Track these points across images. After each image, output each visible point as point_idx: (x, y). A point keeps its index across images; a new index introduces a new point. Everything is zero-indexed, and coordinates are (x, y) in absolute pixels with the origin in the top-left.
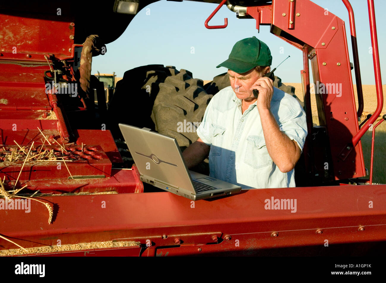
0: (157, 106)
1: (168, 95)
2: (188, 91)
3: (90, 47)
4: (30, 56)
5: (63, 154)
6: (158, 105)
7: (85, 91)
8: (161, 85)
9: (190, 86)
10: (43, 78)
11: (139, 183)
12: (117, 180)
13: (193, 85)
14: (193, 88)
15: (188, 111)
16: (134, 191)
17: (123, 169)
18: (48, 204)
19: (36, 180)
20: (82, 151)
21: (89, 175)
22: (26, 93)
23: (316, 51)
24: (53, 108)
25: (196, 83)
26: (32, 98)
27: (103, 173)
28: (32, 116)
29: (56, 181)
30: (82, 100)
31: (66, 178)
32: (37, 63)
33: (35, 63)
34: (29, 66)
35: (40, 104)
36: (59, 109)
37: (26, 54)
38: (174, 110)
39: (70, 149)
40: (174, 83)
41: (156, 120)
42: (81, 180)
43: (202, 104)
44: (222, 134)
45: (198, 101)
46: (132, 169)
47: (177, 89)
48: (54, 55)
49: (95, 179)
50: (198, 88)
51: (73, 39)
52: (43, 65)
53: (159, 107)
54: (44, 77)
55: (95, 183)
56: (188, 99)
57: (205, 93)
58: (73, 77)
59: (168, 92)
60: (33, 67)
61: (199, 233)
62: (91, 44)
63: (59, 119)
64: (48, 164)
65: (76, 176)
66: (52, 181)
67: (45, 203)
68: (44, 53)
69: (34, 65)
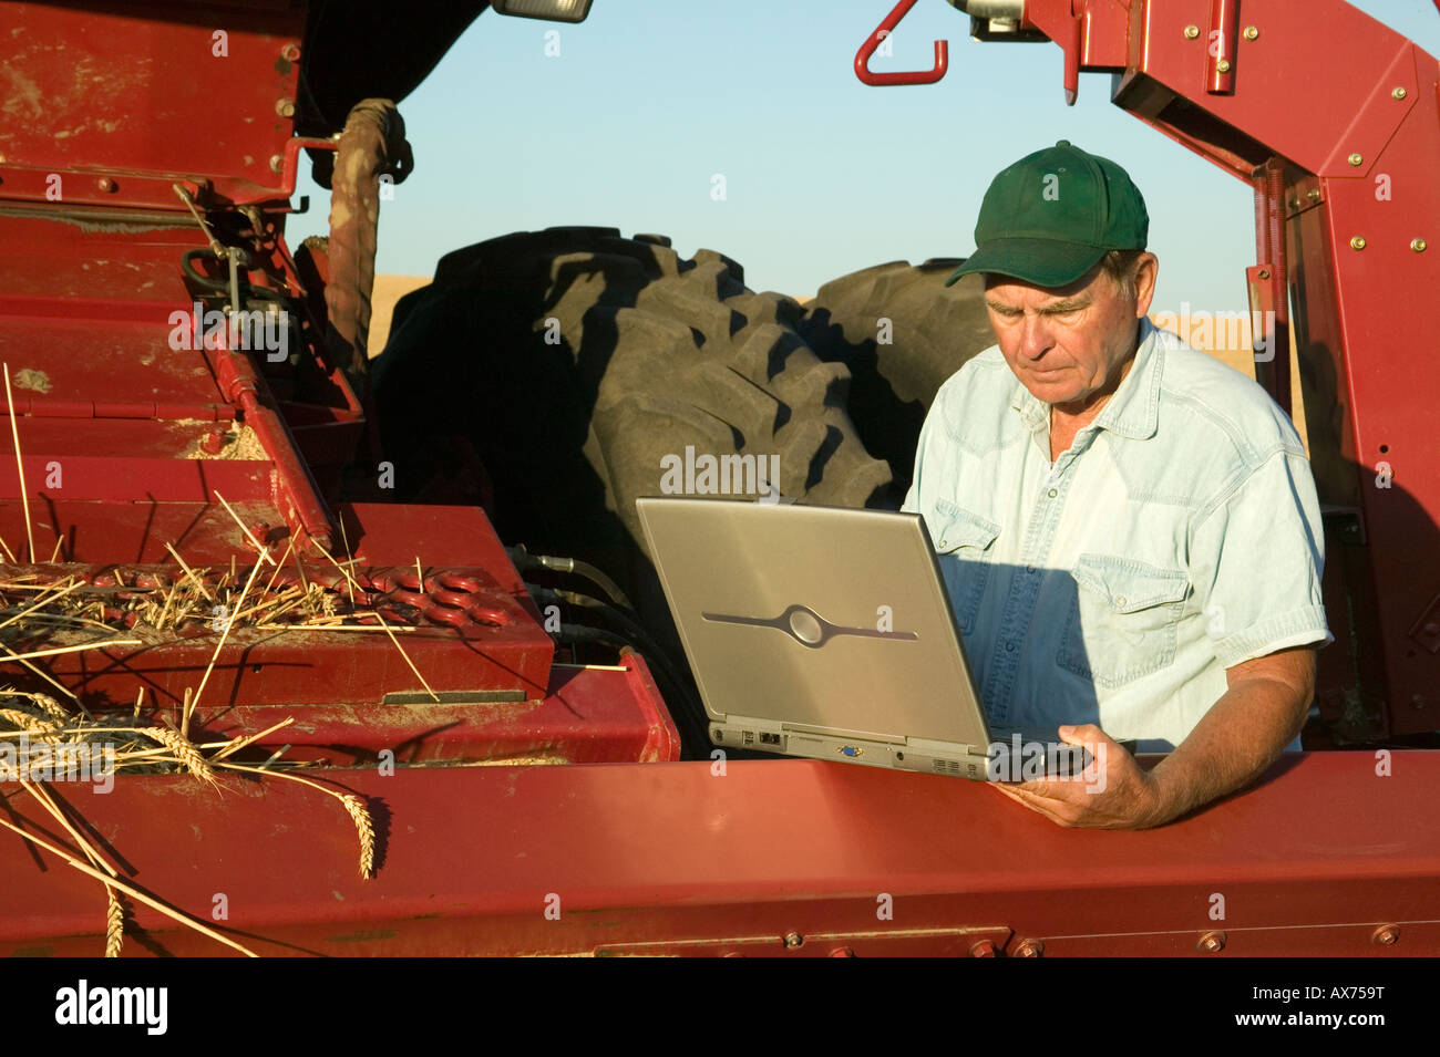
0: (611, 409)
1: (661, 363)
2: (746, 346)
3: (372, 154)
4: (114, 187)
5: (352, 600)
6: (621, 404)
7: (352, 342)
8: (623, 316)
9: (749, 325)
10: (183, 283)
11: (661, 725)
12: (573, 712)
13: (761, 319)
14: (767, 334)
15: (748, 431)
16: (639, 755)
17: (588, 667)
18: (353, 797)
19: (257, 707)
20: (422, 591)
21: (465, 689)
22: (118, 347)
23: (1325, 189)
24: (244, 411)
25: (774, 311)
26: (146, 366)
27: (519, 682)
28: (159, 445)
29: (335, 712)
30: (338, 378)
31: (373, 700)
32: (139, 216)
33: (130, 216)
34: (111, 229)
35: (182, 394)
36: (272, 417)
37: (99, 178)
38: (692, 426)
39: (370, 581)
40: (683, 310)
41: (611, 470)
42: (432, 710)
43: (807, 405)
44: (986, 549)
45: (786, 388)
46: (629, 669)
47: (699, 338)
48: (210, 183)
49: (485, 707)
50: (784, 334)
51: (291, 118)
52: (170, 227)
53: (627, 411)
54: (184, 278)
55: (487, 720)
56: (748, 380)
57: (811, 358)
58: (287, 279)
59: (660, 350)
60: (129, 234)
61: (922, 929)
62: (372, 141)
63: (279, 456)
64: (308, 640)
65: (414, 693)
66: (320, 711)
67: (343, 796)
68: (170, 176)
69: (129, 223)
